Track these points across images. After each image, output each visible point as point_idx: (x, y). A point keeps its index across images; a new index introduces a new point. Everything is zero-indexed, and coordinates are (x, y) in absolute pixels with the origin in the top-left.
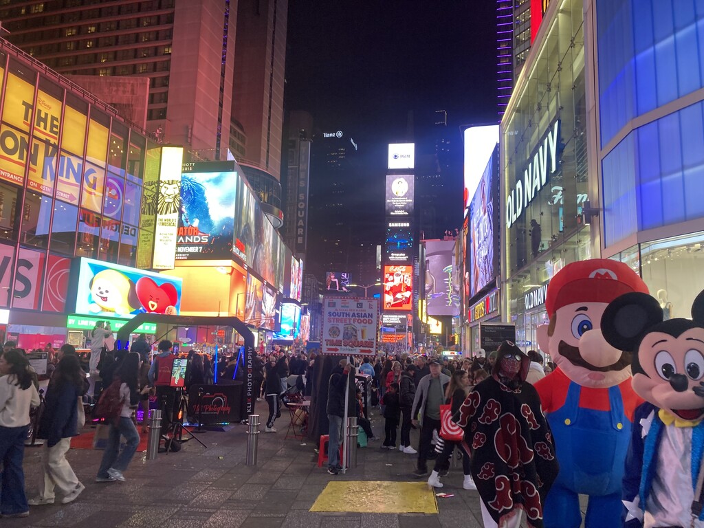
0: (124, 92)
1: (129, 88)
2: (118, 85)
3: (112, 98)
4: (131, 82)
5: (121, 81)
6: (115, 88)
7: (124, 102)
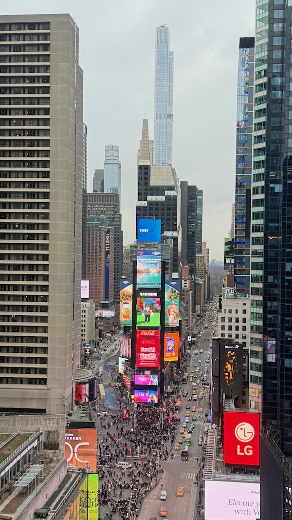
0: (53, 423)
1: (55, 421)
2: (50, 419)
3: (47, 427)
5: (51, 417)
6: (48, 422)
7: (54, 430)
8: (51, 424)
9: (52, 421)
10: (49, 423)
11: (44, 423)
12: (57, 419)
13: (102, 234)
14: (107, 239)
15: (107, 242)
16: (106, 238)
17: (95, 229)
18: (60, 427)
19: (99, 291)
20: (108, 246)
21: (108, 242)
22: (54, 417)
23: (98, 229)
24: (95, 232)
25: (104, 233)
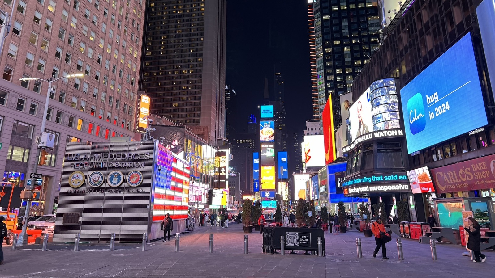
5: (200, 127)
7: (201, 134)
8: (200, 131)
9: (200, 129)
10: (199, 130)
11: (195, 130)
12: (203, 128)
18: (205, 132)
22: (202, 127)
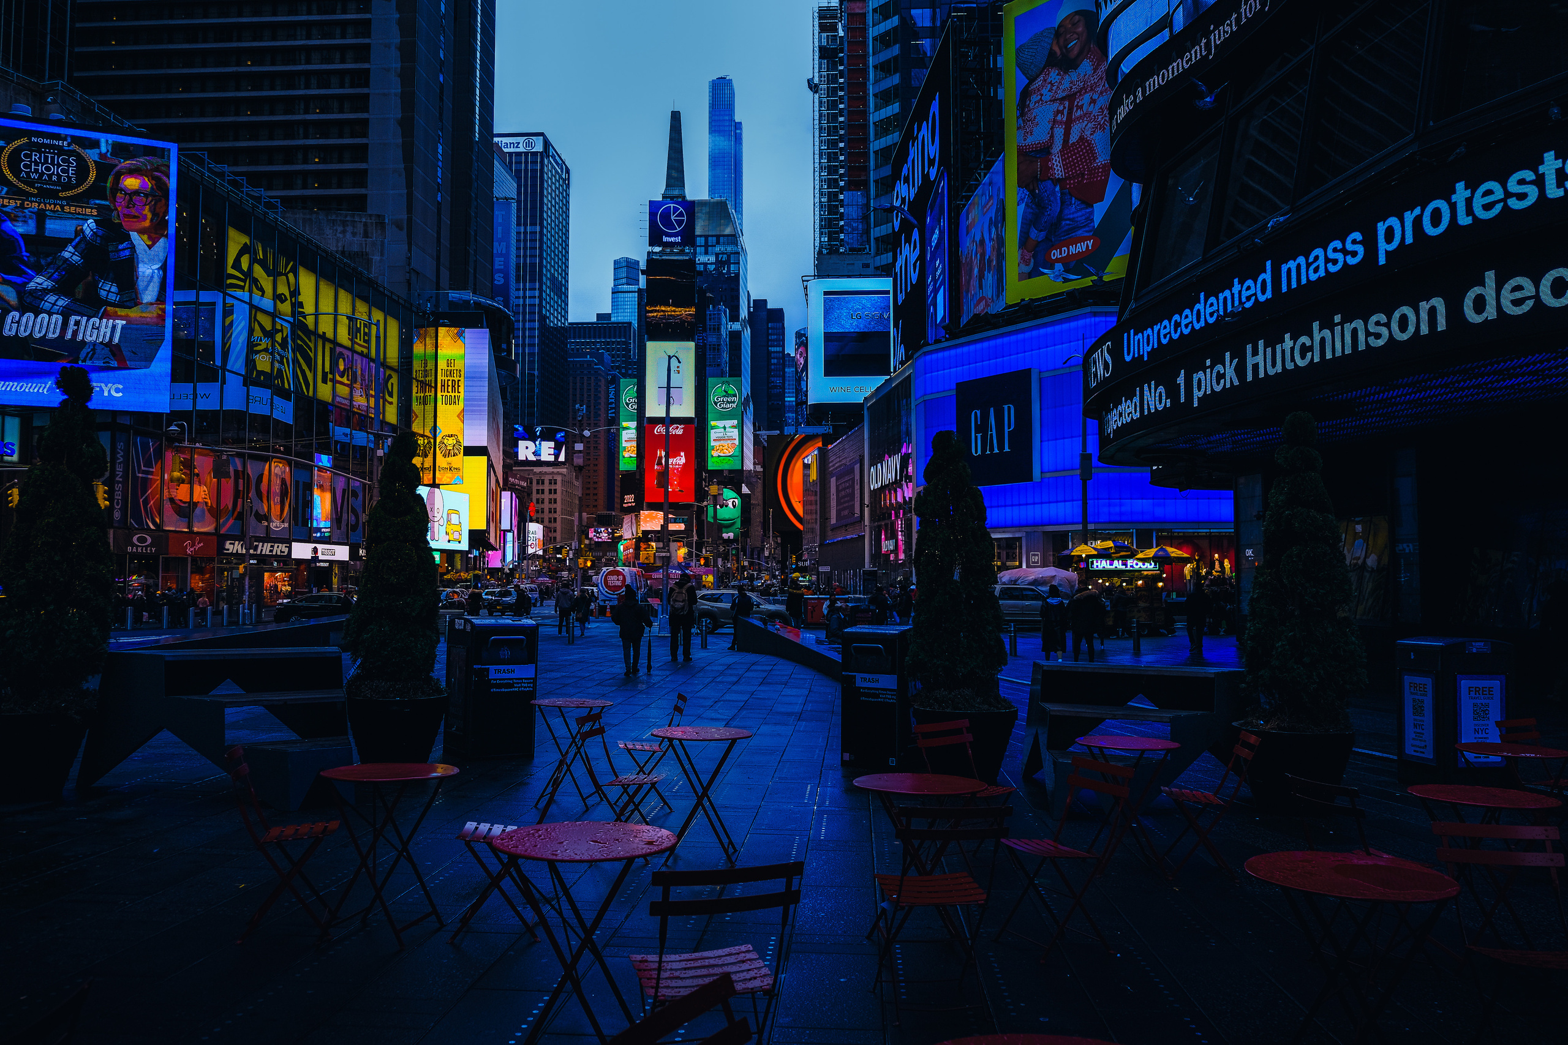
0: (354, 234)
1: (360, 229)
2: (344, 223)
3: (338, 241)
4: (364, 220)
5: (348, 218)
6: (340, 229)
7: (356, 249)
8: (348, 235)
9: (349, 229)
10: (344, 232)
12: (365, 225)
13: (600, 380)
14: (611, 396)
15: (610, 401)
16: (608, 393)
17: (585, 372)
18: (374, 244)
19: (596, 492)
20: (612, 408)
21: (613, 400)
22: (358, 219)
23: (593, 372)
24: (585, 378)
25: (603, 383)
